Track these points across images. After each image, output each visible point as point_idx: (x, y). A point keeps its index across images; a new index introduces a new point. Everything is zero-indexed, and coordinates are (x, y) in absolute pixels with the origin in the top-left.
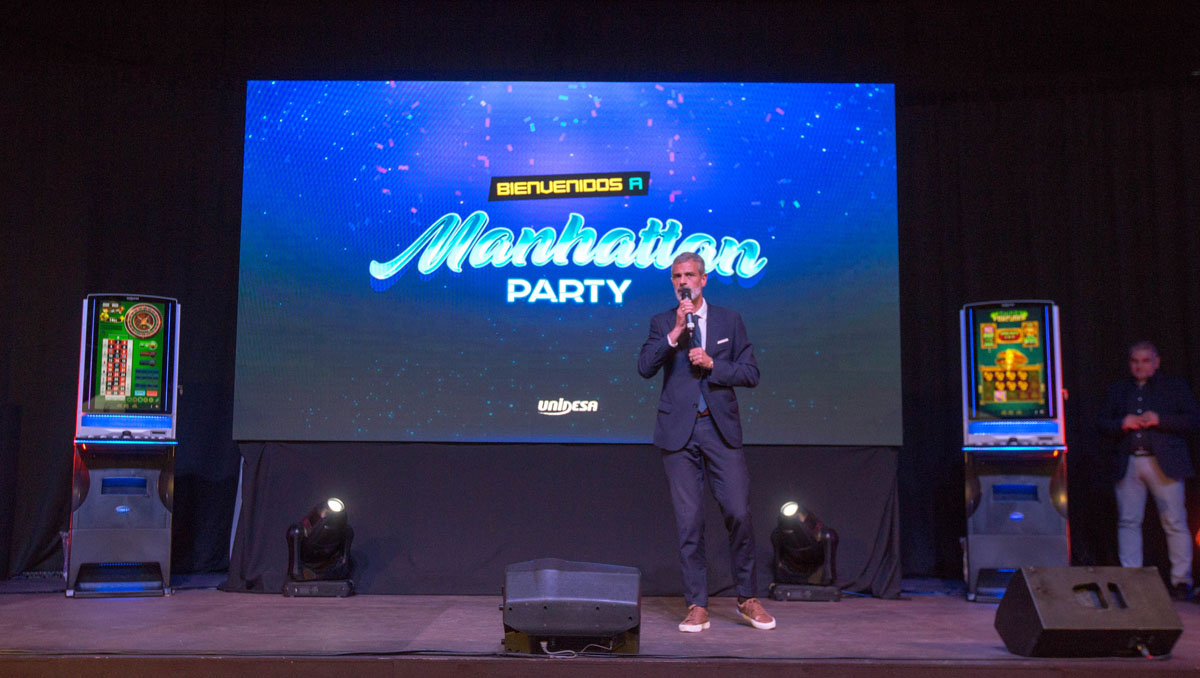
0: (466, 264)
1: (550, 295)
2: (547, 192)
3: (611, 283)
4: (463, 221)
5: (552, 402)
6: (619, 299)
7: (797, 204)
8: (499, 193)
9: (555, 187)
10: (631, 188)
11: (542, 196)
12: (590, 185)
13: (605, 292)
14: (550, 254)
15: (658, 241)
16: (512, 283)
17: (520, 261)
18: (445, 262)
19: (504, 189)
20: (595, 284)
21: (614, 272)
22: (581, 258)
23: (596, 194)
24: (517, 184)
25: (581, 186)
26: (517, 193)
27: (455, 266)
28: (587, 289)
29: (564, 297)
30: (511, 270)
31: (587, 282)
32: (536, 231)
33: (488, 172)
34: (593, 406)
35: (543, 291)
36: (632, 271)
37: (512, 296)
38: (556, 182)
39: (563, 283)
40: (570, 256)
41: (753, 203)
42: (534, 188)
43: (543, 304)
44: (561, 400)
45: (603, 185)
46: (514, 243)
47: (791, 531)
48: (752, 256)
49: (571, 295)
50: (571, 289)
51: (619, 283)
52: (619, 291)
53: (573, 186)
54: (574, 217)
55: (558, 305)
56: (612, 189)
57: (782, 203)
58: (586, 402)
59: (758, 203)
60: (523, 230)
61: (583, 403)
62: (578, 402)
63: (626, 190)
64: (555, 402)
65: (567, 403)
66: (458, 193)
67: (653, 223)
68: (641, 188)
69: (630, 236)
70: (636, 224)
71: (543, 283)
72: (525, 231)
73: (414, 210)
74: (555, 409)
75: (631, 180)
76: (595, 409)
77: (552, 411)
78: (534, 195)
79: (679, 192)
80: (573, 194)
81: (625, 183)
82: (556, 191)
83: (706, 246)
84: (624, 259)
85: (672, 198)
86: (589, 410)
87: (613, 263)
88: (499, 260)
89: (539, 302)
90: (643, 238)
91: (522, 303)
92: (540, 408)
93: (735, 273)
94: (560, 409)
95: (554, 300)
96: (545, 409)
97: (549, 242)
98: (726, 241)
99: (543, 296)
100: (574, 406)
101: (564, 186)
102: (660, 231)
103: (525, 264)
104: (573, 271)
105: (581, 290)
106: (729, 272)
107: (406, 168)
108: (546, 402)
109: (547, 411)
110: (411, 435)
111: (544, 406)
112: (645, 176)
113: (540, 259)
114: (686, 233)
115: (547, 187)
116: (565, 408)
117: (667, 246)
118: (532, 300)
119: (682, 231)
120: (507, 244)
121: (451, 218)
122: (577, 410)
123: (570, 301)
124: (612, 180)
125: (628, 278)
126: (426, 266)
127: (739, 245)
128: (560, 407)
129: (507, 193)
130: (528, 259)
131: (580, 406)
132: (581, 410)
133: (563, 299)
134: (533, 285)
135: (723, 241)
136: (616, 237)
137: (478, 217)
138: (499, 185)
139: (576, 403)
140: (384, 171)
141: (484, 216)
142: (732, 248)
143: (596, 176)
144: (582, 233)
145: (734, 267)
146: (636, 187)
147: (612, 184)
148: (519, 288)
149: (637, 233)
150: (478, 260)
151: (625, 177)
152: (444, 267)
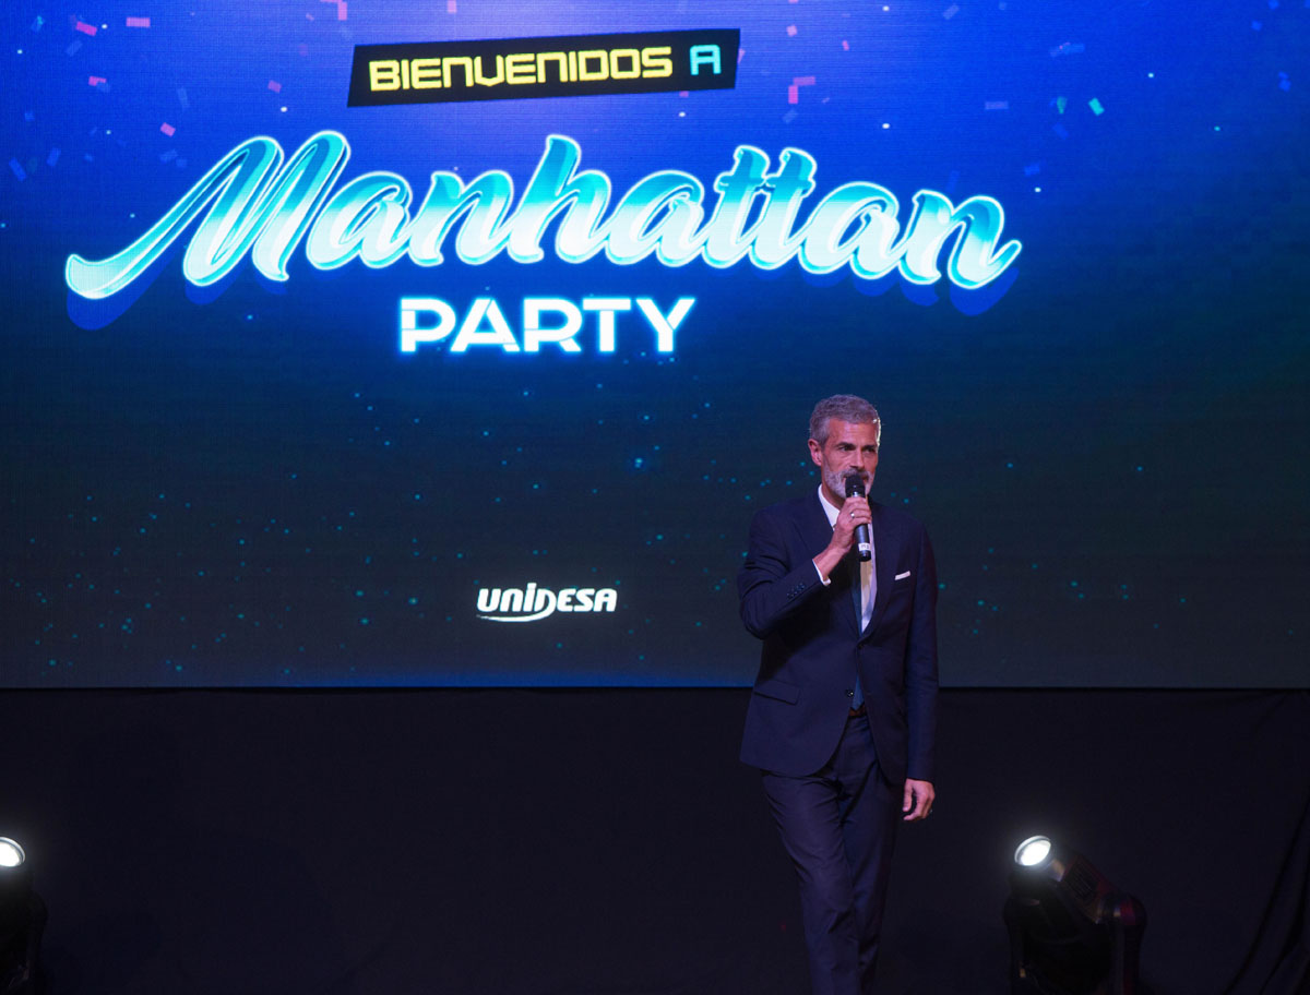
0: (298, 262)
1: (502, 336)
2: (490, 82)
3: (648, 306)
4: (287, 158)
5: (508, 593)
6: (665, 344)
7: (1096, 107)
8: (375, 86)
9: (509, 69)
10: (695, 71)
11: (479, 93)
12: (593, 65)
13: (633, 329)
14: (501, 234)
15: (759, 201)
16: (410, 307)
17: (427, 254)
18: (248, 256)
19: (385, 75)
20: (608, 308)
21: (652, 278)
22: (574, 247)
23: (610, 86)
24: (417, 63)
25: (573, 67)
26: (418, 85)
27: (273, 267)
28: (591, 321)
29: (534, 339)
30: (407, 277)
31: (590, 303)
32: (466, 180)
33: (344, 31)
34: (607, 599)
35: (485, 326)
36: (695, 277)
37: (411, 339)
38: (511, 58)
39: (533, 307)
40: (548, 241)
41: (989, 106)
42: (458, 72)
43: (485, 358)
44: (532, 586)
45: (625, 64)
46: (414, 211)
47: (1038, 902)
48: (988, 236)
49: (551, 335)
50: (551, 320)
51: (665, 306)
52: (666, 325)
53: (552, 67)
54: (556, 142)
55: (522, 359)
56: (647, 74)
57: (1061, 104)
58: (591, 591)
59: (1002, 105)
60: (434, 177)
61: (582, 595)
62: (572, 591)
63: (681, 78)
64: (518, 593)
65: (542, 593)
66: (275, 86)
67: (747, 157)
68: (717, 69)
69: (693, 193)
70: (705, 159)
71: (485, 307)
72: (440, 180)
73: (168, 130)
74: (516, 608)
75: (694, 50)
76: (611, 607)
77: (510, 613)
78: (459, 91)
79: (809, 80)
80: (553, 86)
81: (681, 60)
82: (512, 80)
83: (875, 212)
84: (676, 252)
85: (793, 96)
86: (598, 608)
87: (653, 256)
88: (379, 253)
89: (475, 352)
90: (723, 194)
91: (433, 354)
92: (482, 605)
93: (945, 280)
94: (528, 608)
95: (511, 347)
96: (493, 607)
97: (499, 205)
98: (922, 199)
99: (485, 339)
100: (561, 602)
101: (531, 68)
102: (765, 177)
103: (439, 259)
104: (555, 276)
105: (575, 323)
106: (927, 274)
107: (144, 23)
108: (496, 592)
109: (497, 613)
110: (178, 673)
111: (491, 601)
112: (728, 40)
113: (475, 249)
114: (826, 183)
115: (489, 71)
116: (539, 605)
117: (780, 213)
118: (459, 347)
119: (816, 177)
120: (394, 210)
121: (260, 150)
122: (569, 609)
123: (550, 350)
124: (647, 51)
125: (686, 293)
126: (203, 266)
127: (954, 211)
128: (531, 602)
129: (394, 86)
130: (448, 247)
131: (574, 601)
132: (578, 608)
133: (532, 345)
134: (462, 312)
135: (915, 199)
136: (654, 195)
137: (324, 145)
138: (374, 66)
139: (565, 594)
140: (91, 30)
141: (339, 141)
142: (938, 217)
143: (608, 42)
144: (577, 183)
145: (942, 263)
146: (706, 69)
147: (648, 62)
148: (427, 320)
149: (708, 184)
150: (326, 254)
151: (679, 42)
152: (246, 267)
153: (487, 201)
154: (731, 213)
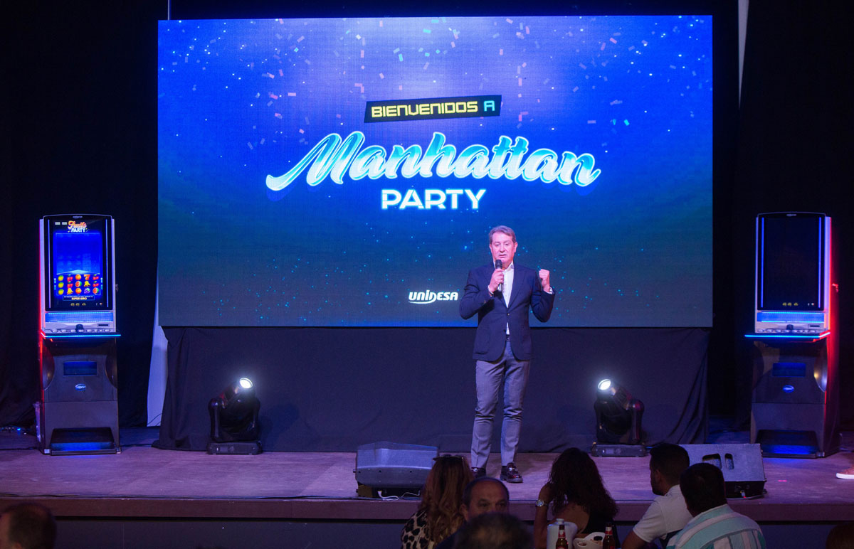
0: (346, 177)
1: (417, 203)
2: (414, 114)
3: (469, 192)
4: (343, 140)
5: (420, 294)
6: (475, 206)
7: (627, 122)
8: (373, 116)
9: (421, 109)
10: (486, 110)
11: (410, 118)
12: (450, 108)
13: (463, 200)
14: (417, 167)
15: (508, 155)
16: (385, 193)
17: (392, 174)
18: (329, 175)
19: (377, 112)
20: (455, 193)
21: (471, 183)
22: (443, 172)
23: (456, 115)
24: (388, 107)
25: (443, 108)
26: (388, 115)
27: (338, 179)
28: (449, 197)
29: (429, 204)
30: (384, 182)
31: (449, 191)
32: (405, 149)
33: (363, 97)
34: (455, 296)
35: (412, 199)
36: (486, 182)
37: (385, 204)
38: (421, 106)
39: (428, 193)
40: (434, 169)
41: (589, 122)
42: (402, 110)
43: (412, 211)
44: (428, 291)
45: (461, 107)
46: (387, 159)
47: (606, 403)
48: (589, 168)
49: (435, 203)
50: (435, 197)
51: (475, 192)
52: (475, 199)
53: (436, 109)
54: (437, 135)
55: (424, 211)
56: (469, 111)
57: (614, 122)
58: (449, 293)
59: (594, 122)
60: (394, 147)
61: (446, 294)
62: (442, 293)
63: (481, 113)
64: (423, 294)
65: (432, 293)
66: (339, 116)
67: (504, 140)
68: (493, 109)
69: (485, 152)
70: (489, 141)
71: (411, 193)
72: (396, 148)
73: (302, 131)
74: (423, 299)
75: (485, 103)
76: (456, 299)
77: (420, 301)
78: (403, 117)
79: (526, 113)
80: (436, 116)
81: (481, 106)
82: (421, 113)
83: (549, 159)
84: (479, 173)
85: (520, 119)
86: (451, 299)
87: (471, 175)
88: (375, 174)
89: (408, 208)
90: (495, 153)
91: (393, 209)
92: (410, 298)
93: (574, 182)
94: (426, 299)
95: (421, 207)
96: (414, 299)
97: (417, 156)
98: (566, 155)
99: (412, 204)
100: (438, 297)
101: (428, 109)
102: (510, 147)
103: (396, 176)
104: (437, 182)
105: (443, 198)
106: (569, 182)
107: (294, 94)
108: (416, 293)
109: (416, 300)
110: (304, 321)
111: (414, 297)
112: (498, 99)
113: (408, 172)
114: (532, 149)
115: (413, 110)
116: (430, 298)
117: (516, 159)
118: (402, 207)
119: (528, 147)
120: (380, 159)
121: (333, 138)
122: (441, 299)
123: (435, 208)
124: (469, 103)
125: (482, 188)
126: (313, 179)
127: (577, 159)
128: (427, 297)
129: (380, 116)
130: (399, 172)
131: (443, 297)
132: (444, 299)
133: (428, 206)
134: (403, 195)
135: (563, 154)
136: (471, 153)
137: (356, 136)
138: (373, 108)
139: (440, 294)
140: (275, 97)
141: (361, 136)
142: (571, 161)
143: (455, 100)
144: (444, 149)
145: (573, 177)
146: (489, 109)
147: (469, 107)
148: (391, 197)
149: (490, 150)
150: (356, 175)
151: (480, 100)
152: (328, 179)
153: (412, 155)
154: (499, 159)
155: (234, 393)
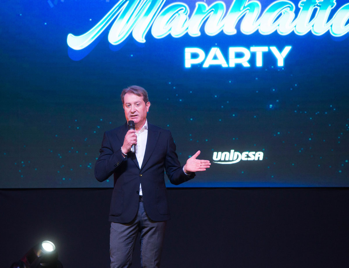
0: (149, 36)
1: (221, 62)
3: (274, 49)
5: (224, 153)
6: (281, 63)
13: (269, 58)
15: (315, 10)
16: (188, 51)
18: (131, 34)
20: (260, 51)
21: (275, 39)
27: (140, 38)
28: (253, 55)
29: (233, 62)
30: (187, 41)
31: (253, 49)
32: (209, 5)
34: (260, 155)
35: (215, 58)
36: (292, 38)
37: (189, 63)
39: (233, 50)
40: (238, 27)
43: (215, 70)
44: (232, 151)
46: (190, 16)
49: (239, 61)
50: (239, 55)
51: (280, 49)
52: (281, 56)
55: (228, 69)
58: (254, 153)
60: (197, 4)
61: (251, 154)
62: (247, 153)
64: (227, 153)
65: (237, 153)
69: (291, 8)
71: (215, 51)
72: (199, 5)
74: (227, 159)
76: (261, 158)
77: (225, 161)
86: (256, 159)
87: (276, 32)
89: (212, 67)
90: (302, 8)
91: (197, 68)
92: (214, 158)
94: (231, 159)
95: (224, 65)
96: (218, 159)
99: (215, 62)
100: (243, 156)
104: (241, 39)
105: (248, 56)
108: (220, 153)
109: (220, 161)
111: (218, 156)
114: (340, 3)
116: (235, 158)
118: (206, 65)
122: (246, 159)
123: (239, 67)
125: (288, 44)
131: (248, 156)
132: (249, 159)
133: (232, 65)
134: (207, 52)
139: (245, 154)
144: (249, 6)
148: (194, 56)
149: (296, 5)
152: (130, 38)
153: (216, 12)
154: (305, 14)
155: (36, 256)
